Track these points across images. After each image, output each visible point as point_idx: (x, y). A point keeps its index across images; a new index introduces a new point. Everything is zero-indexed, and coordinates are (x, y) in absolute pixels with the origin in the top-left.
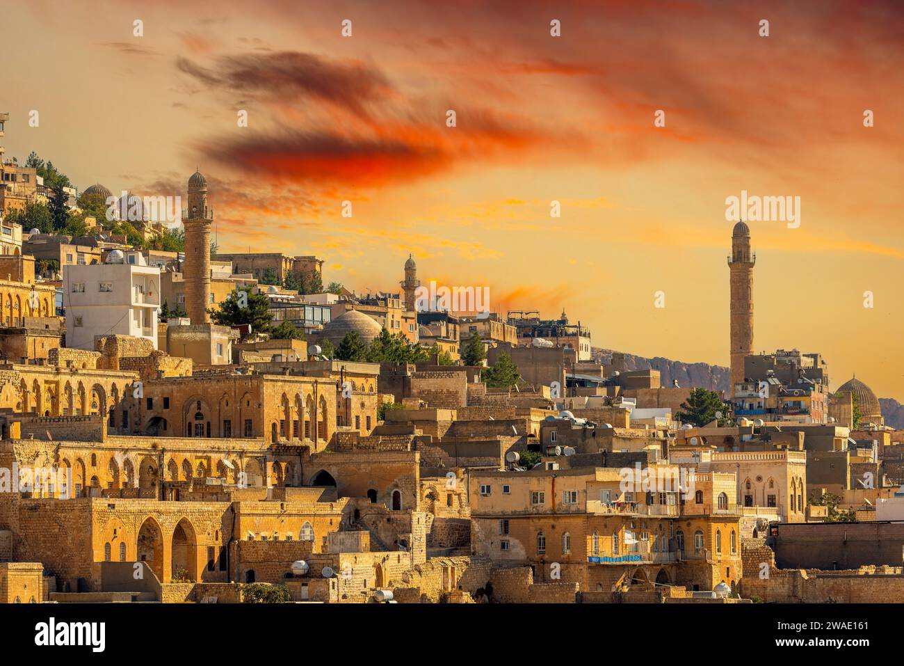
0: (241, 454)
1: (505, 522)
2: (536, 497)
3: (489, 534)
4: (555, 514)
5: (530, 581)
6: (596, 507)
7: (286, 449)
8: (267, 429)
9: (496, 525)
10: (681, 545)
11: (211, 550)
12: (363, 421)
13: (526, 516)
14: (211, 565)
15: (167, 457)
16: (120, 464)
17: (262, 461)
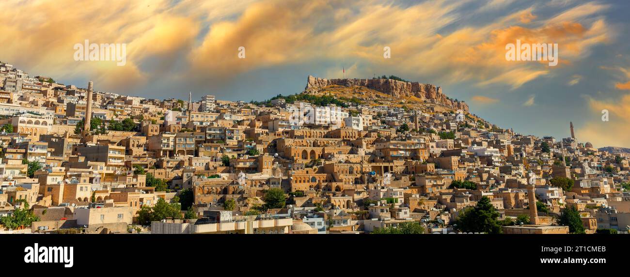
0: (336, 141)
1: (380, 150)
2: (385, 146)
3: (378, 152)
4: (387, 148)
5: (378, 159)
6: (392, 147)
7: (346, 140)
8: (342, 137)
9: (379, 151)
10: (416, 153)
11: (319, 155)
12: (374, 137)
13: (383, 149)
14: (319, 157)
15: (319, 141)
16: (308, 142)
17: (341, 141)
